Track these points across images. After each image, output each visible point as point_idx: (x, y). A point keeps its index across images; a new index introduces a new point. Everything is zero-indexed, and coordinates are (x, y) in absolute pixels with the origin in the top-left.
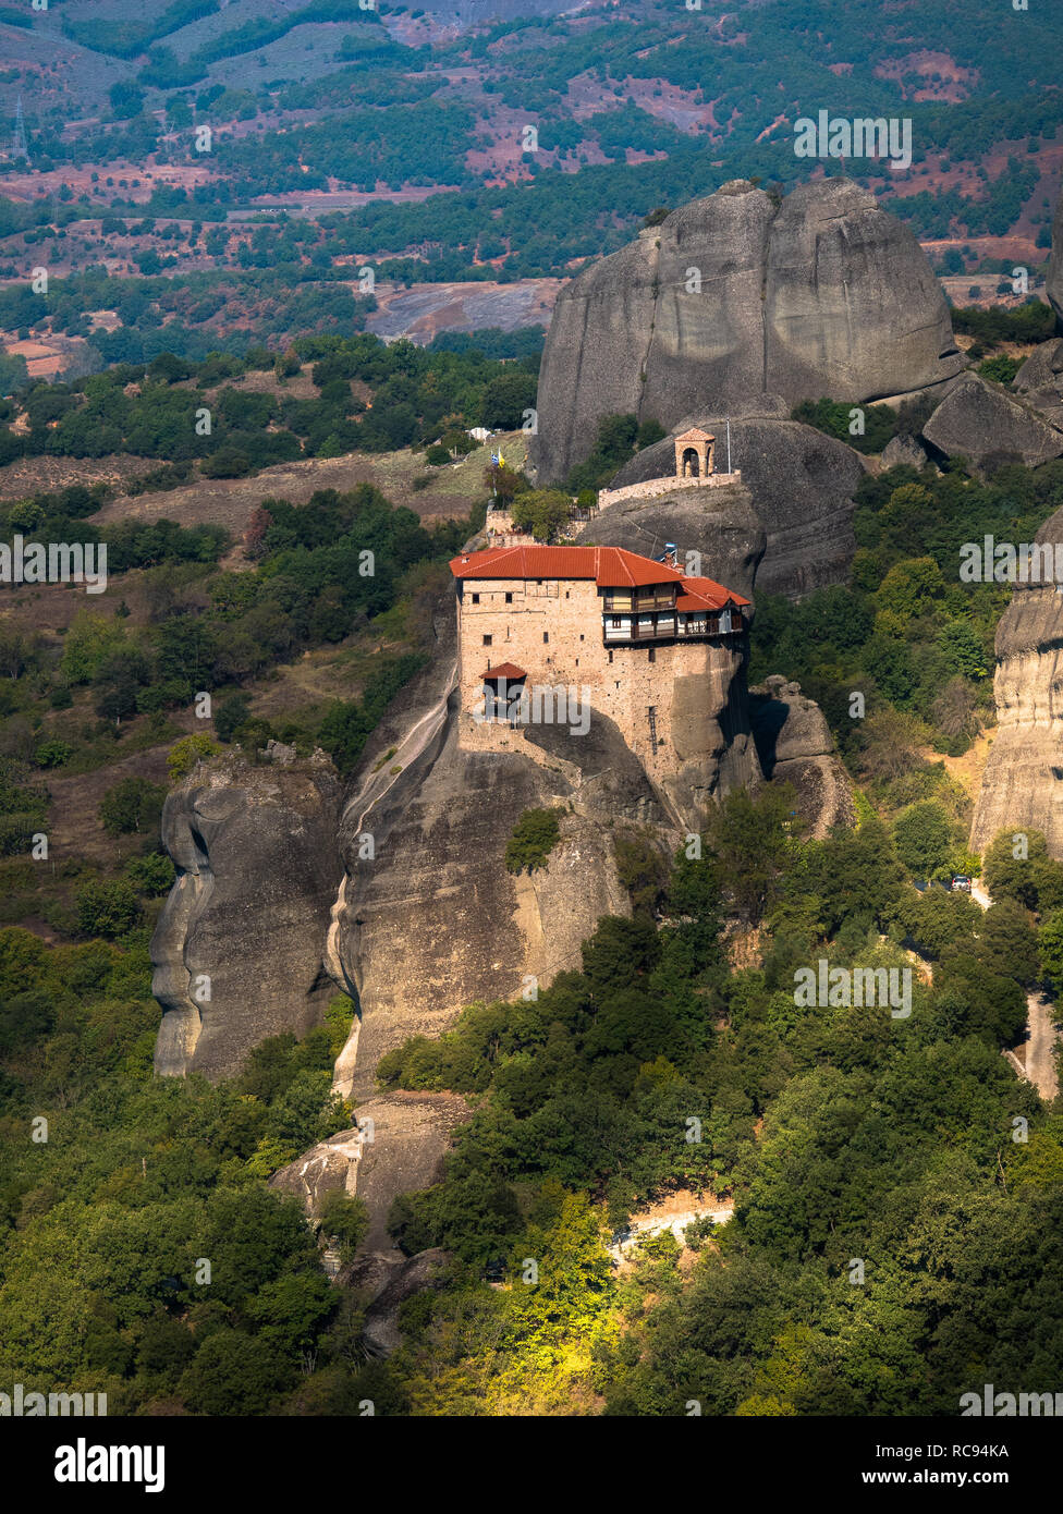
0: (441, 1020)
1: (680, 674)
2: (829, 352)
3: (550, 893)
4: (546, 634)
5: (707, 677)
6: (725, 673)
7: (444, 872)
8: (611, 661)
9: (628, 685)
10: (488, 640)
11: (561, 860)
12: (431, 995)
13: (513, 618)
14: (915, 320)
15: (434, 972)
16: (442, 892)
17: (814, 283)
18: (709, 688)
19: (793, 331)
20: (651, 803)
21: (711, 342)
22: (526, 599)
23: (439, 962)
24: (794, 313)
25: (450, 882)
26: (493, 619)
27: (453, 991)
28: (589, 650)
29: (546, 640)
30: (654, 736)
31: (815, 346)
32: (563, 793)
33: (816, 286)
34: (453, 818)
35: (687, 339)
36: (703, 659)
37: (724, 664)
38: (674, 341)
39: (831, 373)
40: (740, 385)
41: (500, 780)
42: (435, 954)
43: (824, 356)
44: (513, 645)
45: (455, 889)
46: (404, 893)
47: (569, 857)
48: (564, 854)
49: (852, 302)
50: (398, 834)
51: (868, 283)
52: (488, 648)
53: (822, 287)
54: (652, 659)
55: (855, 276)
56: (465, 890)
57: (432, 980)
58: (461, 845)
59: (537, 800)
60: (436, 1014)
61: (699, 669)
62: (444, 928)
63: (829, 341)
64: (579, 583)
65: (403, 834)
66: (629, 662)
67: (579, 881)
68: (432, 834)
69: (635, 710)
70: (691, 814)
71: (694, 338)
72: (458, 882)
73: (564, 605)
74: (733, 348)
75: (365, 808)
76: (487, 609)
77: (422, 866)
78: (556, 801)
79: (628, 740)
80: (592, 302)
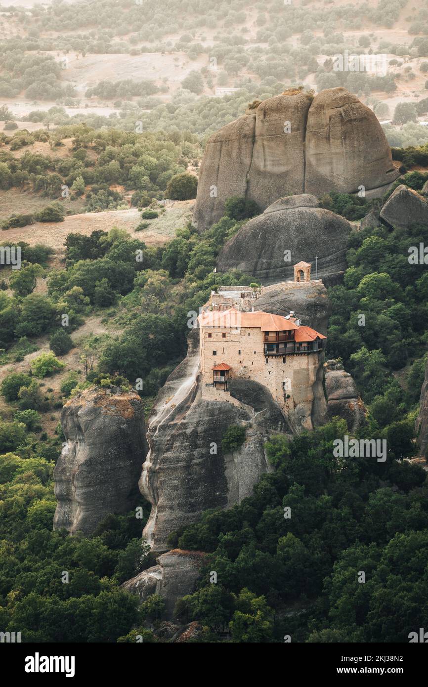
0: (194, 517)
1: (296, 368)
2: (334, 170)
3: (241, 463)
4: (240, 351)
5: (308, 370)
6: (315, 368)
7: (195, 453)
8: (267, 362)
9: (274, 373)
10: (215, 353)
11: (246, 449)
12: (189, 506)
13: (226, 343)
14: (375, 156)
15: (190, 495)
16: (195, 461)
17: (328, 139)
18: (308, 374)
19: (318, 160)
20: (283, 424)
21: (279, 164)
22: (232, 336)
23: (193, 491)
24: (318, 152)
25: (198, 457)
26: (218, 344)
27: (199, 504)
28: (258, 358)
29: (240, 353)
30: (285, 394)
31: (328, 168)
32: (247, 420)
33: (329, 140)
34: (199, 429)
35: (268, 163)
36: (306, 361)
37: (315, 364)
38: (262, 164)
39: (335, 181)
40: (292, 186)
41: (220, 413)
42: (191, 488)
43: (332, 172)
44: (225, 355)
45: (200, 460)
46: (178, 461)
47: (249, 448)
48: (247, 446)
49: (346, 148)
50: (175, 435)
51: (353, 138)
52: (215, 356)
53: (332, 140)
54: (284, 361)
55: (347, 135)
56: (204, 460)
57: (190, 499)
58: (203, 441)
59: (235, 422)
60: (192, 514)
61: (304, 366)
62: (195, 477)
63: (335, 165)
64: (254, 330)
65: (178, 436)
66: (275, 363)
67: (253, 458)
68: (190, 436)
69: (277, 384)
70: (300, 428)
71: (271, 162)
72: (201, 457)
73: (248, 339)
74: (289, 168)
75: (160, 422)
76: (215, 340)
77: (186, 450)
78: (244, 423)
79: (274, 396)
80: (224, 145)
